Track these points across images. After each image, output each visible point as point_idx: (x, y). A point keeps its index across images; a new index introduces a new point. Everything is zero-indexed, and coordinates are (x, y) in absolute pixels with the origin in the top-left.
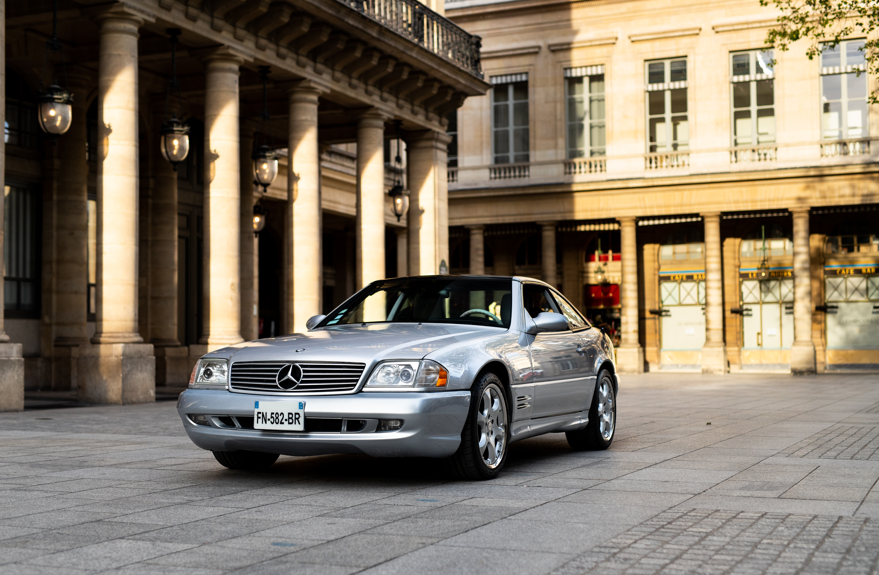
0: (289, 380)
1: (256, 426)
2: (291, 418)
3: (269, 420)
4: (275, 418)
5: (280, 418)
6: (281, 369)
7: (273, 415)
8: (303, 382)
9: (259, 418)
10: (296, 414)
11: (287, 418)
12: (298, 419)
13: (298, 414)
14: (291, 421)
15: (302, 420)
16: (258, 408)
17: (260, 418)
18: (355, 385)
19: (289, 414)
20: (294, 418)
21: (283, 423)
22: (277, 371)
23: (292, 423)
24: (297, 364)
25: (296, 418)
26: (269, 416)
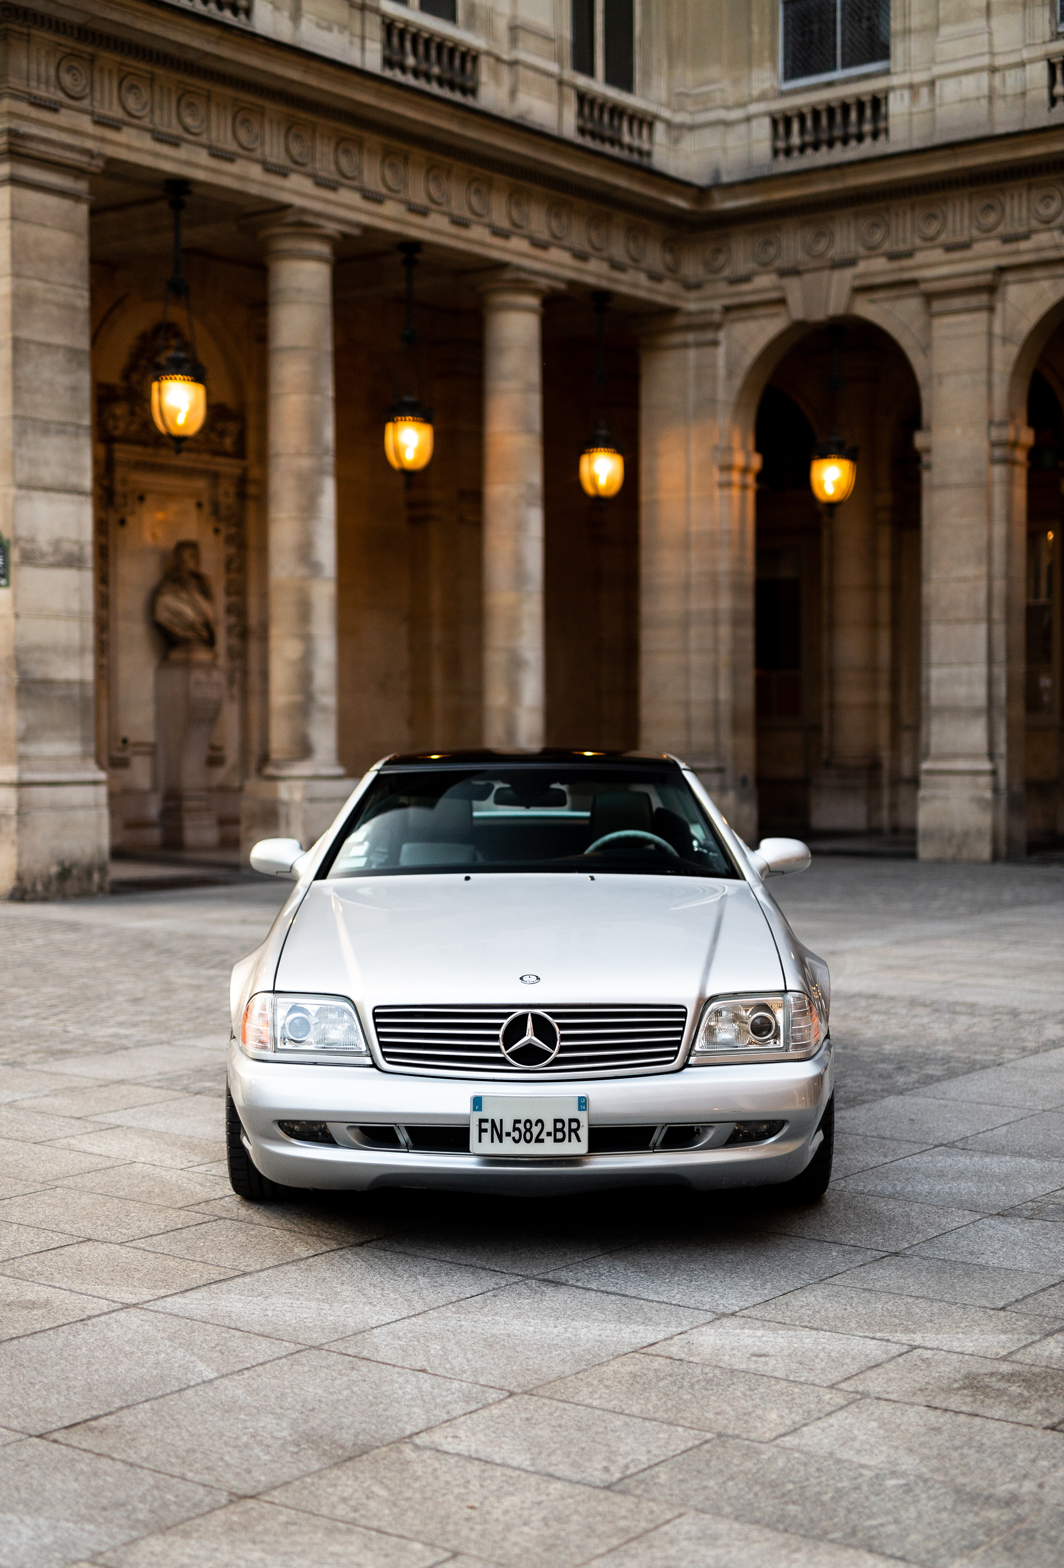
0: (529, 1046)
1: (474, 1145)
2: (561, 1130)
3: (508, 1134)
4: (523, 1130)
5: (536, 1130)
6: (506, 1022)
7: (517, 1125)
9: (482, 1131)
10: (571, 1121)
11: (552, 1131)
12: (575, 1131)
13: (577, 1121)
14: (559, 1135)
15: (584, 1133)
16: (480, 1109)
17: (486, 1131)
18: (675, 1053)
19: (556, 1121)
20: (566, 1130)
21: (542, 1141)
22: (498, 1026)
23: (562, 1140)
24: (540, 1011)
25: (571, 1130)
26: (508, 1127)
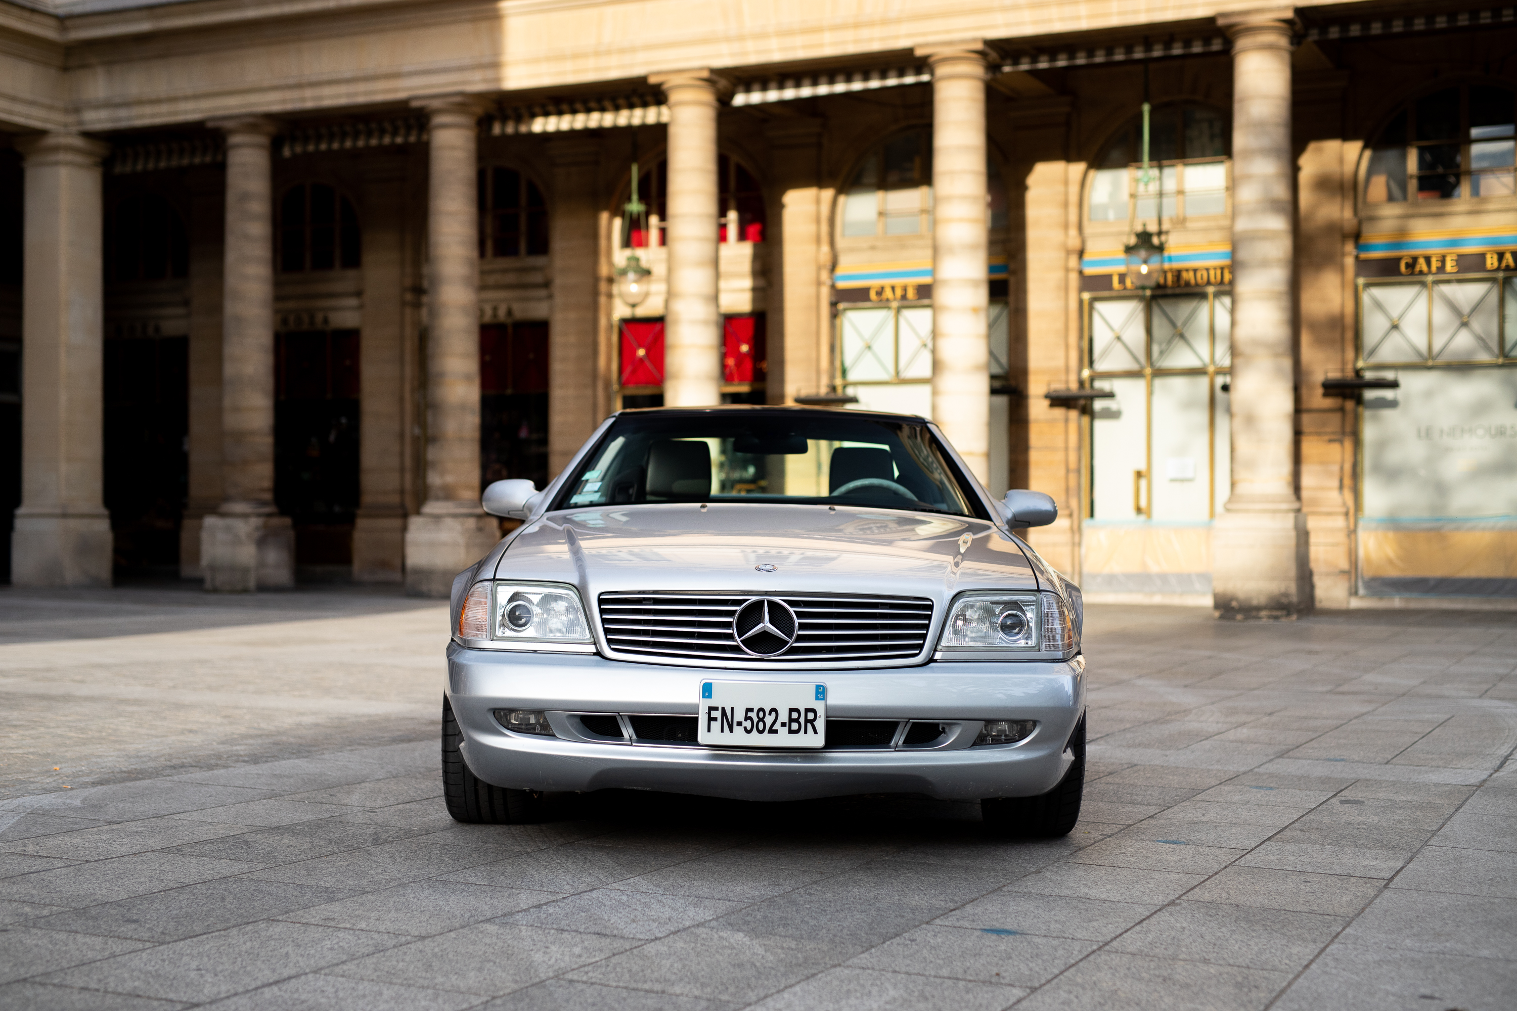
0: (765, 634)
1: (703, 736)
2: (797, 721)
3: (739, 724)
4: (756, 720)
5: (769, 720)
6: (739, 609)
7: (750, 714)
8: (800, 638)
9: (711, 719)
10: (807, 710)
11: (786, 720)
12: (812, 722)
13: (814, 711)
14: (795, 726)
15: (820, 724)
16: (710, 696)
17: (715, 719)
18: (920, 647)
19: (791, 710)
20: (802, 720)
21: (776, 732)
22: (731, 614)
23: (797, 732)
24: (777, 599)
25: (807, 721)
26: (739, 716)
